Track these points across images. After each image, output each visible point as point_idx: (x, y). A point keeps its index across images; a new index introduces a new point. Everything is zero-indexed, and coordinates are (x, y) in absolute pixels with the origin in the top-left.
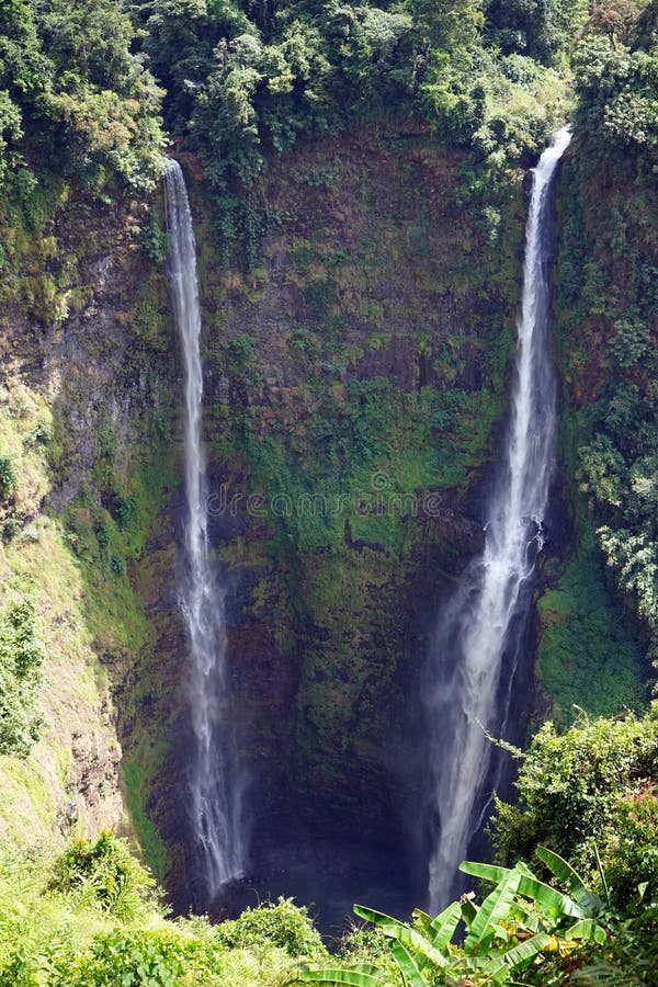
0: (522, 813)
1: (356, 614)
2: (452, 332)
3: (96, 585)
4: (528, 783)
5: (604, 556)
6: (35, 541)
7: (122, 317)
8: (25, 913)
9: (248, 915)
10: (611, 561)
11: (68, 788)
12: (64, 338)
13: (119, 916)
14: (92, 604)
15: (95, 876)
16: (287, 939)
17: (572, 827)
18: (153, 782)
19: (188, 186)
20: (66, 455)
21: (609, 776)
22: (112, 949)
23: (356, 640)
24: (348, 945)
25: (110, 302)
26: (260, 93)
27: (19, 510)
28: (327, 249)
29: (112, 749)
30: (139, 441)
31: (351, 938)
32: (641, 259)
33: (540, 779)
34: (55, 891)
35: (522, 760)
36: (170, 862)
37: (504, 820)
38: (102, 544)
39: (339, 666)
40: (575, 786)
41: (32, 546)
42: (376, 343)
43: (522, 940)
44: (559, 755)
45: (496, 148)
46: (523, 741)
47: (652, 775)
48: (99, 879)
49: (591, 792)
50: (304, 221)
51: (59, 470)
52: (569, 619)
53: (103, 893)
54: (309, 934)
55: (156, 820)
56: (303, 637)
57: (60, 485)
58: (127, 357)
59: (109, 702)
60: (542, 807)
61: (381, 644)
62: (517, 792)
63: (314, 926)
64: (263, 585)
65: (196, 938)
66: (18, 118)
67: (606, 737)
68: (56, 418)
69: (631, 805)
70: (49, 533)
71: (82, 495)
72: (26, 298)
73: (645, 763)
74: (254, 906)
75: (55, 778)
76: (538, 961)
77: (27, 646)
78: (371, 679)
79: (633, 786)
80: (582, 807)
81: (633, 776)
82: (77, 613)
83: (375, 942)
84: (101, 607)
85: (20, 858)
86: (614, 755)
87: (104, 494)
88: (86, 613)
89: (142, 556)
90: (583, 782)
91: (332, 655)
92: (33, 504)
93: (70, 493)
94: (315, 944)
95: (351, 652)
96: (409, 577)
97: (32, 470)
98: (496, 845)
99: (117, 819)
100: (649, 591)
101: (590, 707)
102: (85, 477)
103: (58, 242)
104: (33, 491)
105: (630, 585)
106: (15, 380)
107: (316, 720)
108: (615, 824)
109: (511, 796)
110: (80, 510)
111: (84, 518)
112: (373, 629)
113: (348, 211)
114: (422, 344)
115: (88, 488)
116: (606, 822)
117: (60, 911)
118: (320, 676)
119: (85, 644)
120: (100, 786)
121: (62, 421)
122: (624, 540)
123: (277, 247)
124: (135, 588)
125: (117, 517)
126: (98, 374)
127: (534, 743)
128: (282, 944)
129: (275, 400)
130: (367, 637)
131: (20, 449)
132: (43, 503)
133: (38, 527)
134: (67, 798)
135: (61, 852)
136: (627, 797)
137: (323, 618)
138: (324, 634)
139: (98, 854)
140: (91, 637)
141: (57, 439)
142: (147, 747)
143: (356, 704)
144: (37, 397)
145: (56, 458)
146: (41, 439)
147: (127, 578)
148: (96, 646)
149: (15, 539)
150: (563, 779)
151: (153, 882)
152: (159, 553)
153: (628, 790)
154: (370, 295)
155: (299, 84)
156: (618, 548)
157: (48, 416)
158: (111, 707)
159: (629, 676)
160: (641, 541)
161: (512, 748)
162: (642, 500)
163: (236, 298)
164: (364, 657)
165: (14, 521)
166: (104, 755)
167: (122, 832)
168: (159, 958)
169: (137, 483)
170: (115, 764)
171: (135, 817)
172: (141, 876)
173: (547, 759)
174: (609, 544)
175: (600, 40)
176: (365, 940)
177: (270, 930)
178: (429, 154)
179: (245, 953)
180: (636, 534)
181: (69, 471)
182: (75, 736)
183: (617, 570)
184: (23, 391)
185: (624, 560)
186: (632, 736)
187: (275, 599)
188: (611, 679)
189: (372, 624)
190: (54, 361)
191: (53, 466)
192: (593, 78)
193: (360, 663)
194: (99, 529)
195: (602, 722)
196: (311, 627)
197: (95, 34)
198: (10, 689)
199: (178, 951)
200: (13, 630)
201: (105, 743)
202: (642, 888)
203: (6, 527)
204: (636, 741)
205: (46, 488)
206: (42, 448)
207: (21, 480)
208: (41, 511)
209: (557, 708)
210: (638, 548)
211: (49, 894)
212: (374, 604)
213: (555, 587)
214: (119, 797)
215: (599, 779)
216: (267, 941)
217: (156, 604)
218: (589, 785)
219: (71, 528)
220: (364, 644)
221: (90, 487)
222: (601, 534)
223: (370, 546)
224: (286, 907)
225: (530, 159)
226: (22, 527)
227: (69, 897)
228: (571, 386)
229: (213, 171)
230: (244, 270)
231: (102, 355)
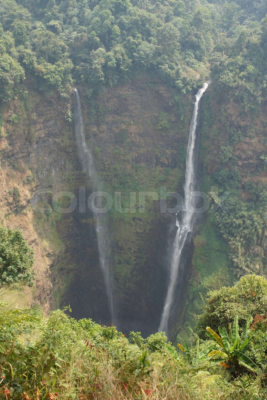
1: (132, 242)
2: (167, 149)
6: (25, 215)
7: (57, 140)
11: (35, 298)
12: (37, 147)
18: (63, 297)
19: (80, 97)
20: (37, 186)
23: (132, 251)
25: (53, 135)
26: (105, 67)
27: (20, 204)
28: (127, 119)
29: (49, 285)
30: (61, 182)
32: (231, 126)
38: (48, 216)
39: (126, 259)
41: (24, 217)
42: (142, 151)
45: (183, 88)
50: (118, 110)
51: (34, 191)
52: (204, 245)
58: (58, 154)
59: (49, 270)
66: (23, 72)
72: (24, 133)
78: (137, 264)
87: (49, 200)
89: (61, 221)
92: (25, 203)
95: (130, 255)
96: (150, 230)
97: (25, 190)
103: (36, 115)
104: (25, 198)
106: (21, 161)
112: (138, 247)
113: (133, 107)
114: (157, 152)
118: (120, 263)
120: (45, 298)
121: (35, 175)
123: (109, 118)
124: (58, 231)
126: (48, 160)
129: (107, 169)
130: (136, 250)
131: (21, 183)
132: (28, 202)
133: (26, 210)
134: (34, 302)
137: (121, 243)
138: (122, 249)
142: (61, 285)
143: (132, 272)
147: (56, 228)
149: (18, 214)
154: (140, 135)
155: (118, 64)
163: (95, 135)
166: (46, 287)
170: (50, 290)
175: (218, 54)
178: (162, 90)
189: (138, 245)
190: (33, 155)
192: (216, 66)
193: (133, 258)
196: (117, 246)
197: (51, 46)
201: (47, 283)
203: (16, 210)
205: (30, 197)
207: (21, 194)
208: (27, 205)
212: (138, 238)
213: (200, 234)
214: (51, 302)
217: (65, 237)
220: (135, 252)
221: (44, 197)
223: (138, 219)
225: (195, 91)
226: (21, 210)
228: (206, 168)
229: (89, 92)
230: (98, 125)
231: (50, 153)
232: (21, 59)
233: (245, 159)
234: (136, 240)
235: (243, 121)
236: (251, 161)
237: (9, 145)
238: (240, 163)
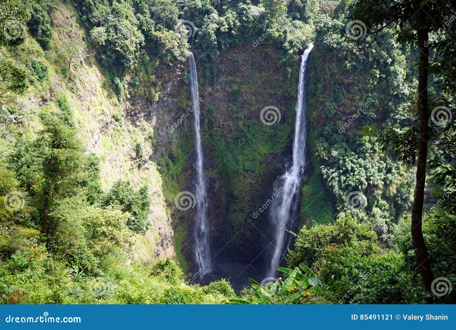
0: (296, 253)
1: (246, 192)
3: (166, 182)
4: (298, 244)
5: (323, 175)
6: (148, 169)
7: (175, 100)
8: (143, 282)
9: (212, 284)
10: (325, 177)
11: (157, 245)
12: (157, 106)
13: (172, 284)
14: (165, 188)
15: (165, 271)
16: (224, 291)
17: (312, 258)
18: (183, 243)
19: (196, 60)
20: (157, 142)
21: (323, 242)
22: (170, 293)
23: (246, 200)
24: (243, 294)
25: (171, 95)
26: (218, 32)
27: (143, 159)
28: (238, 80)
29: (171, 233)
30: (180, 138)
31: (243, 291)
32: (335, 84)
33: (302, 243)
34: (153, 276)
35: (296, 237)
36: (188, 268)
37: (291, 255)
38: (168, 170)
39: (241, 208)
40: (313, 245)
41: (147, 170)
42: (253, 109)
43: (296, 292)
44: (308, 236)
45: (290, 49)
46: (297, 231)
47: (336, 242)
48: (166, 272)
49: (317, 247)
50: (231, 71)
51: (155, 148)
52: (311, 194)
53: (167, 277)
54: (230, 289)
55: (184, 255)
56: (230, 199)
57: (156, 151)
58: (176, 113)
59: (170, 218)
60: (303, 251)
61: (254, 201)
62: (295, 247)
63: (232, 287)
64: (218, 183)
65: (196, 291)
66: (144, 39)
67: (322, 230)
68: (155, 131)
69: (330, 251)
70: (152, 167)
71: (162, 155)
72: (145, 94)
73: (334, 238)
74: (214, 281)
75: (153, 242)
76: (301, 299)
77: (145, 201)
78: (250, 212)
79: (331, 246)
80: (315, 252)
81: (331, 242)
82: (161, 191)
83: (251, 293)
84: (168, 189)
85: (142, 266)
86: (325, 236)
87: (169, 154)
88: (164, 191)
89: (181, 173)
90: (315, 244)
91: (239, 204)
92: (147, 157)
93: (159, 154)
94: (232, 293)
95: (244, 204)
96: (262, 181)
97: (147, 147)
98: (288, 263)
99: (172, 254)
100: (337, 186)
101: (318, 222)
102: (163, 149)
103: (156, 77)
104: (147, 153)
105: (330, 184)
106: (142, 119)
107: (233, 224)
108: (325, 257)
109: (293, 248)
110: (162, 159)
111: (163, 161)
113: (245, 68)
115: (164, 152)
116: (322, 256)
117: (154, 282)
118: (235, 211)
119: (163, 200)
120: (167, 244)
121: (156, 132)
122: (329, 170)
123: (223, 79)
124: (178, 183)
125: (173, 161)
126: (167, 118)
127: (300, 232)
128: (222, 293)
129: (221, 126)
130: (249, 199)
131: (143, 140)
132: (150, 157)
133: (149, 164)
134: (157, 248)
135: (155, 264)
136: (329, 248)
137: (236, 193)
138: (236, 198)
139: (166, 264)
140: (165, 198)
141: (155, 137)
142: (182, 232)
144: (149, 124)
145: (155, 143)
146: (150, 137)
147: (176, 180)
148: (166, 201)
149: (142, 168)
150: (309, 243)
151: (183, 273)
152: (186, 173)
153: (329, 247)
155: (230, 29)
156: (327, 172)
157: (152, 131)
158: (170, 220)
159: (330, 212)
160: (334, 170)
161: (293, 233)
162: (334, 158)
163: (210, 94)
164: (248, 205)
165: (141, 162)
166: (168, 235)
167: (174, 258)
168: (184, 297)
169: (179, 151)
170: (172, 237)
171: (177, 254)
172: (179, 271)
173: (304, 237)
174: (324, 171)
175: (322, 16)
176: (248, 292)
177: (218, 288)
178: (270, 51)
179: (211, 295)
180: (332, 168)
181: (158, 147)
182: (160, 229)
183: (326, 179)
184: (144, 123)
185: (329, 176)
186: (331, 230)
187: (221, 187)
188: (325, 213)
189: (251, 195)
190: (154, 114)
191: (153, 145)
192: (321, 27)
193: (247, 207)
194: (167, 165)
195: (321, 226)
196: (232, 196)
197: (167, 13)
198: (140, 214)
199: (190, 295)
200: (141, 196)
201: (168, 231)
202: (333, 277)
203: (139, 164)
204: (332, 231)
205: (151, 152)
206: (150, 140)
207: (144, 150)
208: (150, 159)
209: (307, 221)
210: (333, 173)
211: (151, 277)
212: (251, 189)
213: (308, 184)
214: (173, 248)
215: (320, 243)
216: (218, 292)
217: (185, 188)
218: (317, 245)
219: (159, 165)
220: (248, 201)
221: (165, 152)
222: (322, 168)
223: (251, 171)
224: (224, 281)
225: (301, 52)
226: (144, 164)
227: (157, 278)
228: (313, 122)
229: (203, 55)
230: (212, 86)
231: (169, 112)
232: (140, 27)
233: (349, 114)
234: (250, 190)
235: (346, 79)
237: (132, 105)
238: (344, 118)
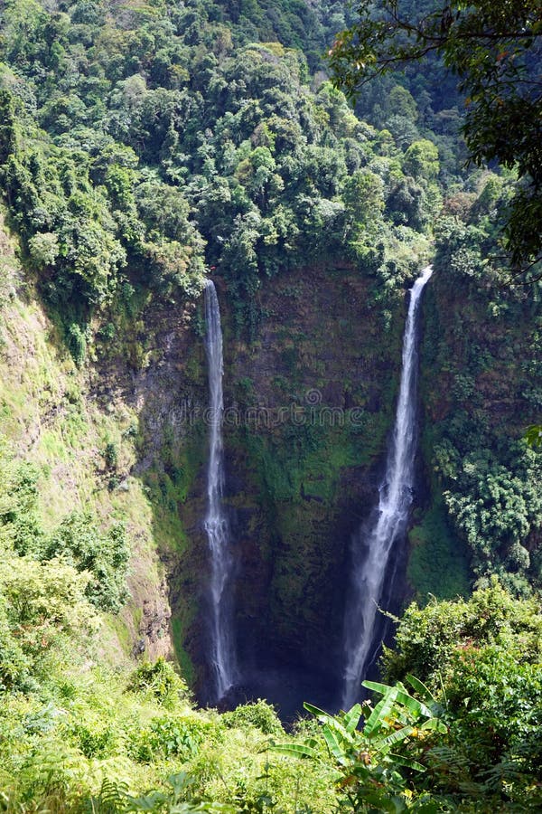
0: (398, 654)
1: (306, 537)
2: (363, 379)
3: (160, 517)
4: (401, 637)
5: (447, 508)
6: (127, 491)
7: (179, 366)
8: (113, 704)
9: (240, 709)
10: (451, 511)
11: (140, 632)
12: (147, 377)
13: (167, 707)
14: (157, 527)
15: (154, 683)
16: (262, 724)
17: (426, 664)
19: (218, 295)
20: (145, 443)
21: (448, 635)
22: (162, 727)
23: (305, 552)
24: (297, 729)
25: (173, 358)
26: (259, 244)
27: (118, 473)
29: (166, 610)
30: (186, 436)
31: (299, 724)
32: (471, 341)
33: (409, 635)
34: (131, 692)
35: (399, 624)
36: (196, 677)
37: (387, 658)
38: (164, 493)
39: (296, 567)
40: (429, 640)
41: (125, 493)
42: (321, 384)
43: (397, 729)
44: (420, 621)
45: (390, 277)
46: (400, 614)
47: (473, 635)
48: (156, 685)
49: (438, 644)
50: (282, 315)
51: (141, 451)
52: (427, 543)
53: (158, 694)
54: (274, 721)
55: (190, 652)
56: (276, 549)
57: (142, 460)
58: (181, 389)
59: (165, 583)
60: (410, 651)
61: (320, 554)
62: (396, 642)
63: (278, 716)
64: (254, 519)
65: (210, 722)
66: (125, 255)
67: (446, 612)
68: (140, 421)
69: (461, 652)
70: (135, 487)
71: (154, 465)
72: (126, 355)
73: (468, 628)
74: (243, 704)
75: (133, 626)
76: (406, 742)
77: (120, 550)
78: (312, 575)
79: (463, 641)
80: (433, 652)
81: (462, 635)
82: (149, 532)
83: (312, 727)
84: (162, 529)
85: (111, 672)
86: (451, 623)
87: (166, 465)
88: (154, 532)
89: (186, 501)
90: (433, 638)
91: (292, 560)
92: (126, 470)
93: (147, 464)
94: (278, 727)
95: (303, 558)
96: (336, 516)
97: (125, 450)
98: (382, 673)
99: (167, 650)
100: (473, 529)
101: (437, 595)
102: (156, 455)
103: (145, 324)
104: (126, 462)
105: (462, 525)
106: (118, 400)
107: (282, 597)
108: (451, 663)
109: (392, 644)
110: (153, 474)
111: (155, 479)
112: (315, 545)
113: (306, 310)
114: (347, 386)
115: (157, 461)
116: (446, 662)
117: (133, 703)
118: (285, 572)
119: (152, 550)
120: (158, 631)
121: (144, 423)
122: (458, 499)
123: (266, 329)
124: (182, 518)
125: (173, 478)
126: (165, 398)
127: (406, 614)
128: (259, 727)
130: (312, 550)
131: (120, 438)
132: (132, 470)
133: (128, 482)
134: (139, 638)
135: (135, 669)
136: (459, 647)
137: (287, 539)
138: (288, 548)
139: (156, 671)
140: (156, 546)
141: (141, 434)
142: (185, 610)
143: (305, 588)
144: (130, 410)
145: (140, 444)
146: (132, 434)
147: (177, 514)
148: (158, 551)
149: (115, 489)
150: (422, 636)
151: (187, 688)
152: (196, 499)
153: (459, 643)
154: (317, 357)
155: (282, 240)
156: (455, 503)
157: (136, 420)
158: (166, 586)
159: (461, 577)
160: (468, 500)
161: (393, 617)
162: (469, 477)
163: (243, 357)
164: (310, 562)
165: (115, 479)
166: (161, 613)
167: (169, 658)
168: (188, 733)
169: (185, 460)
170: (167, 619)
171: (177, 650)
172: (179, 684)
173: (413, 624)
174: (450, 501)
175: (449, 219)
176: (307, 726)
177: (252, 718)
178: (353, 280)
179: (238, 731)
180: (465, 496)
181: (147, 452)
182: (145, 602)
183: (454, 516)
184: (122, 406)
185: (458, 511)
186: (462, 612)
187: (259, 527)
188: (450, 579)
189: (315, 543)
190: (140, 390)
191: (138, 449)
192: (445, 239)
193: (308, 565)
194: (162, 485)
195: (445, 603)
196: (280, 544)
197: (169, 210)
198: (109, 575)
199: (200, 729)
200: (112, 541)
201: (162, 606)
202: (466, 701)
203: (110, 482)
204: (464, 615)
205: (133, 461)
206: (132, 438)
207: (120, 456)
208: (130, 474)
209: (419, 595)
210: (466, 504)
211: (127, 693)
212: (315, 531)
213: (420, 525)
214: (169, 638)
215: (442, 636)
216: (251, 724)
217: (193, 528)
218: (437, 639)
219: (147, 483)
220: (309, 554)
221: (159, 461)
222: (445, 495)
223: (315, 498)
224: (262, 705)
225: (409, 284)
226: (119, 482)
227: (139, 695)
228: (430, 411)
229: (232, 287)
230: (248, 342)
231: (168, 387)
232: (119, 234)
233: (496, 397)
234: (313, 533)
235: (492, 332)
236: (507, 400)
237: (100, 373)
238: (488, 404)
